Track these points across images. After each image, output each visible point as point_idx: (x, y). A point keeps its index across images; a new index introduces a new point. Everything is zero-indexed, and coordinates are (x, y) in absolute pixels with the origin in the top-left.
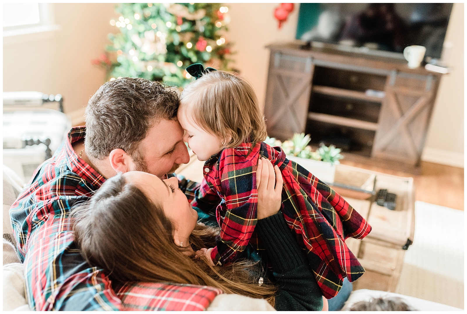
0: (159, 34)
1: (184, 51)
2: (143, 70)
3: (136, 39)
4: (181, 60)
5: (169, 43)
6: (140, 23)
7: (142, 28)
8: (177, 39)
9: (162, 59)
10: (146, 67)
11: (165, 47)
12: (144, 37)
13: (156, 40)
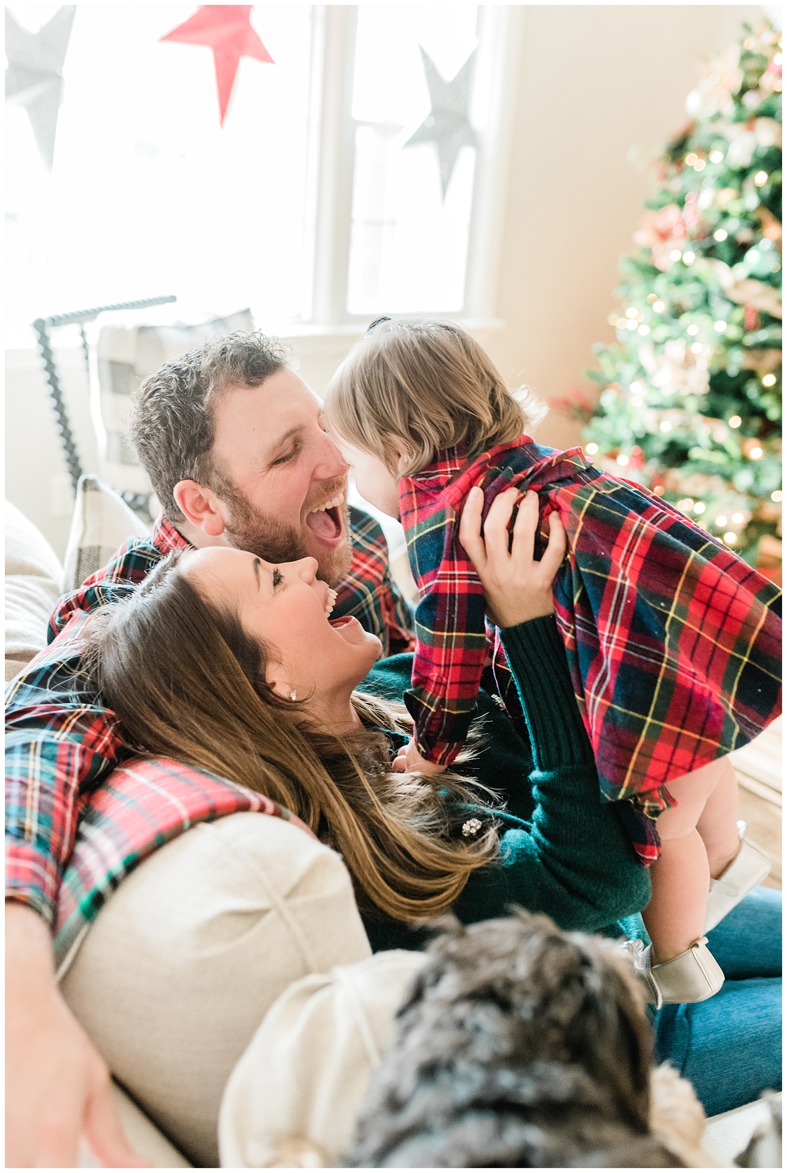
0: (696, 348)
1: (752, 391)
2: (651, 429)
3: (646, 357)
4: (740, 414)
5: (716, 369)
6: (663, 320)
7: (662, 332)
8: (737, 361)
9: (692, 405)
10: (659, 422)
11: (706, 378)
12: (663, 353)
13: (688, 362)
